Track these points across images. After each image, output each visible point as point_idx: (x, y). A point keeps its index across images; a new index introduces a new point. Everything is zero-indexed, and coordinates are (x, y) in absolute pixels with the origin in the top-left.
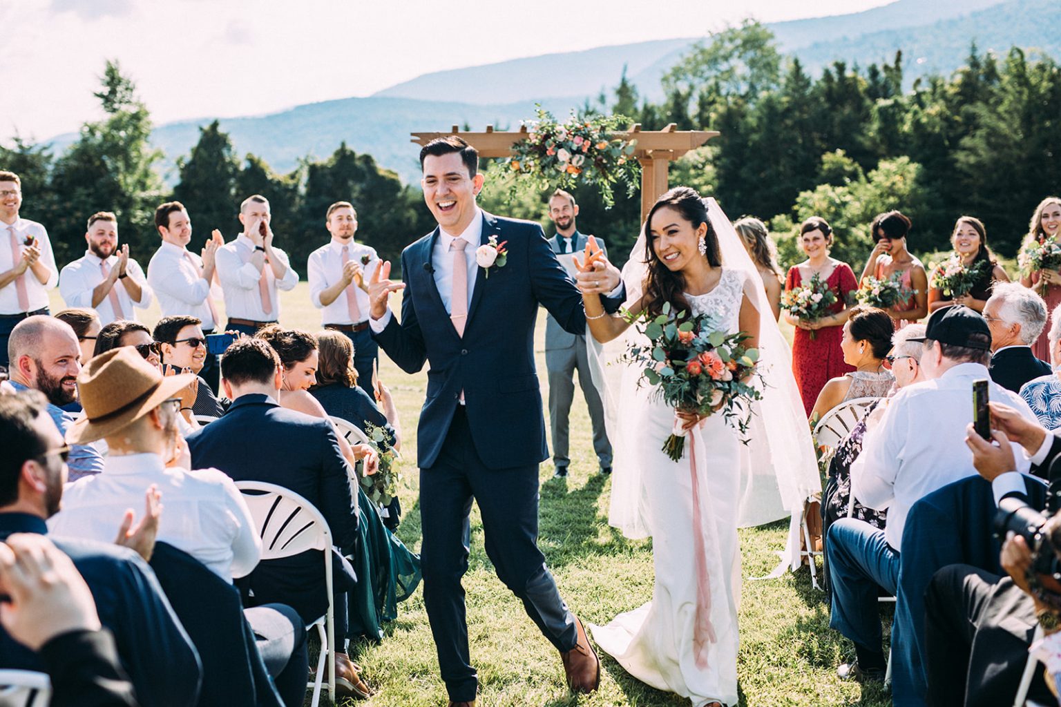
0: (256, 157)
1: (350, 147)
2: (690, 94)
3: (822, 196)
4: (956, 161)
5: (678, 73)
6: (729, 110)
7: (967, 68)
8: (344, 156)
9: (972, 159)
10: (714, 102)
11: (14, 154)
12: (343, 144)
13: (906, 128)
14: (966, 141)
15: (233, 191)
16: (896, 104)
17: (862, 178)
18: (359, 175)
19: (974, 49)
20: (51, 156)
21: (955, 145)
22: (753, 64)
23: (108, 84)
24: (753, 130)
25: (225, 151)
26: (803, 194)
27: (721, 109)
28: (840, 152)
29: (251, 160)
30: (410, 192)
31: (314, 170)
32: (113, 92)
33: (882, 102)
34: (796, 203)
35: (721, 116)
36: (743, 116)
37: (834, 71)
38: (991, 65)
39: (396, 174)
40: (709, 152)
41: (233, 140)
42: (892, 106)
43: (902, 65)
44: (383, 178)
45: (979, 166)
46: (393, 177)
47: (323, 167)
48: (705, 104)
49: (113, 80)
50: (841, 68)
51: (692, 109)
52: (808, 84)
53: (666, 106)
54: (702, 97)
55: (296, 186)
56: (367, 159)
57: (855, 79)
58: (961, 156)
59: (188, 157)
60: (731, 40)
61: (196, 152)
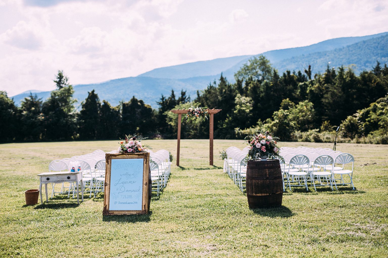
0: (106, 101)
1: (136, 98)
2: (242, 81)
3: (281, 113)
4: (322, 101)
5: (240, 74)
6: (254, 86)
7: (327, 73)
8: (134, 101)
9: (327, 101)
10: (250, 83)
11: (30, 101)
12: (134, 97)
13: (308, 91)
14: (326, 96)
15: (99, 112)
16: (305, 84)
17: (294, 107)
18: (139, 107)
19: (328, 67)
20: (42, 102)
21: (322, 96)
22: (263, 70)
23: (59, 78)
24: (262, 92)
25: (96, 100)
26: (275, 112)
27: (252, 86)
28: (288, 99)
29: (105, 102)
30: (155, 111)
31: (124, 105)
32: (60, 81)
33: (301, 84)
34: (273, 115)
35: (252, 88)
36: (259, 88)
37: (286, 73)
38: (334, 72)
39: (150, 106)
40: (248, 99)
41: (99, 96)
42: (304, 85)
43: (311, 70)
44: (146, 107)
45: (329, 103)
46: (150, 107)
47: (127, 104)
48: (247, 84)
49: (61, 77)
50: (289, 72)
51: (244, 85)
52: (279, 78)
53: (235, 84)
54: (246, 82)
55: (119, 111)
56: (141, 102)
57: (293, 76)
58: (323, 100)
59: (85, 102)
60: (256, 63)
61: (87, 100)
